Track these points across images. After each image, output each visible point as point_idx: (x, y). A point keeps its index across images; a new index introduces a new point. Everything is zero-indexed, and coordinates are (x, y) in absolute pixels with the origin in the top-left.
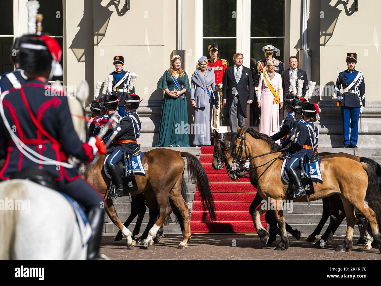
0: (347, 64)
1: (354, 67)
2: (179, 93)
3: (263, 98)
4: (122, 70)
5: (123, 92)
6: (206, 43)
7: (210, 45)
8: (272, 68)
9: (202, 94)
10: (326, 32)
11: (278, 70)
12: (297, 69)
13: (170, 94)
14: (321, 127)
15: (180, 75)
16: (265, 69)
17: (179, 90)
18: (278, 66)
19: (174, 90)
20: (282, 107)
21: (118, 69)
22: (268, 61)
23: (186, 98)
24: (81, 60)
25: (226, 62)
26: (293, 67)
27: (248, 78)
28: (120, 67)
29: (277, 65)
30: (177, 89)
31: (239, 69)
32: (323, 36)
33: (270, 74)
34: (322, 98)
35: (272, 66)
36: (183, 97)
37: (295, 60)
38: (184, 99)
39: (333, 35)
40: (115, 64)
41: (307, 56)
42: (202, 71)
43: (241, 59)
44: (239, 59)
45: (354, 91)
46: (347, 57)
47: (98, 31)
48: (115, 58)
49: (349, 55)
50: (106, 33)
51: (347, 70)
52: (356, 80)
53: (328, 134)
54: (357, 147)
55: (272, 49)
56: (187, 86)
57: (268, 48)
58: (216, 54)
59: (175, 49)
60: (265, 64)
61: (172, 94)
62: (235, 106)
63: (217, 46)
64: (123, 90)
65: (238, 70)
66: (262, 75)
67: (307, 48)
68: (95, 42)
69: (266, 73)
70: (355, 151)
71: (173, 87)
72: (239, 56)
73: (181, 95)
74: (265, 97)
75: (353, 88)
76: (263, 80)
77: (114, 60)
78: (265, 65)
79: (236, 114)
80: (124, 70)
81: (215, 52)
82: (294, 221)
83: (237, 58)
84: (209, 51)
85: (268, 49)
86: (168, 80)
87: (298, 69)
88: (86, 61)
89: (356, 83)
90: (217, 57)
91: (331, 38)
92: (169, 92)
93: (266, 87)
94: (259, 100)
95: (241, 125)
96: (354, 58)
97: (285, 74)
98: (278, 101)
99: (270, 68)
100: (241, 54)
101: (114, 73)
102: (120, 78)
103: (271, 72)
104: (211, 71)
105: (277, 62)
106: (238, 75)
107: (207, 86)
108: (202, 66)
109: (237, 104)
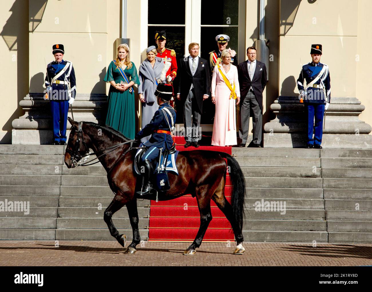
0: (312, 56)
2: (126, 85)
3: (218, 92)
4: (63, 60)
5: (64, 85)
6: (151, 31)
7: (157, 34)
9: (151, 87)
10: (286, 21)
12: (255, 61)
14: (281, 125)
15: (127, 66)
16: (219, 60)
17: (126, 82)
19: (121, 83)
20: (239, 102)
21: (58, 59)
22: (221, 52)
23: (134, 92)
25: (175, 52)
26: (252, 59)
27: (205, 70)
28: (61, 57)
29: (233, 57)
30: (124, 81)
31: (195, 60)
32: (282, 26)
33: (225, 66)
34: (281, 94)
35: (228, 57)
36: (131, 91)
37: (253, 51)
38: (131, 93)
39: (294, 24)
40: (54, 53)
41: (265, 48)
42: (150, 61)
43: (197, 49)
44: (195, 49)
45: (320, 86)
46: (312, 49)
48: (54, 47)
49: (314, 46)
50: (42, 19)
51: (311, 62)
52: (321, 74)
53: (289, 133)
54: (322, 147)
55: (225, 38)
56: (135, 78)
57: (221, 37)
61: (118, 86)
62: (190, 101)
64: (63, 81)
66: (216, 68)
68: (30, 29)
69: (221, 65)
70: (321, 151)
71: (120, 80)
72: (194, 45)
73: (129, 88)
75: (318, 83)
76: (217, 73)
77: (53, 49)
78: (218, 57)
79: (190, 110)
80: (64, 60)
82: (263, 228)
83: (193, 48)
84: (156, 40)
85: (221, 39)
86: (114, 71)
87: (257, 61)
89: (321, 78)
90: (165, 46)
91: (292, 27)
92: (116, 84)
93: (221, 81)
94: (213, 95)
95: (197, 122)
96: (319, 50)
97: (242, 67)
98: (234, 96)
99: (226, 59)
100: (197, 44)
101: (53, 63)
102: (60, 68)
103: (227, 64)
104: (160, 62)
105: (233, 53)
106: (194, 66)
107: (157, 78)
108: (149, 56)
109: (192, 98)
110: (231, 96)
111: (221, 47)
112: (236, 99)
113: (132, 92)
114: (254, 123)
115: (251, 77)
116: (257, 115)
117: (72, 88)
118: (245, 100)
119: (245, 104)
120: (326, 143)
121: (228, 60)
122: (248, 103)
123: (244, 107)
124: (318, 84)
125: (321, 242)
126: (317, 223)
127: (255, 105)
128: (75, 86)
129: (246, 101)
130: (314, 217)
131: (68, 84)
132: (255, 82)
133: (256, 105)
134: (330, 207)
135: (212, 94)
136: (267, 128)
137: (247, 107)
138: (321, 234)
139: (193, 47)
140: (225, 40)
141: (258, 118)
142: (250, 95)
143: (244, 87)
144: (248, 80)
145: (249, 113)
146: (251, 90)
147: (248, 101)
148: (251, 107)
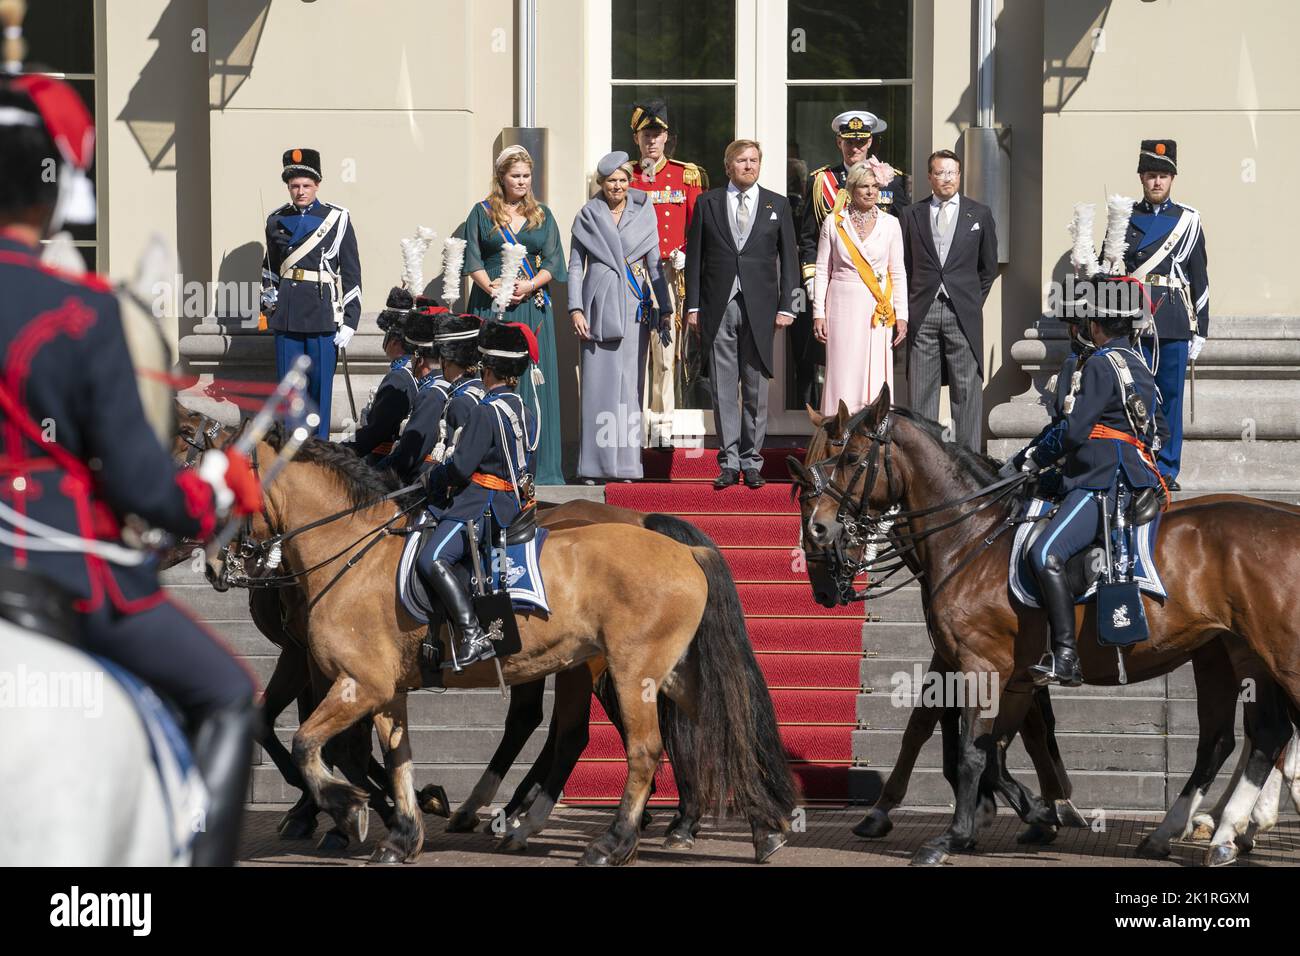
0: (1142, 179)
1: (1165, 191)
2: (526, 285)
3: (835, 304)
4: (316, 203)
5: (319, 283)
6: (622, 101)
7: (639, 111)
8: (869, 194)
9: (609, 290)
10: (1064, 64)
11: (887, 201)
13: (491, 289)
15: (528, 221)
16: (841, 197)
17: (524, 274)
18: (891, 187)
20: (904, 336)
21: (299, 197)
22: (850, 170)
24: (164, 162)
25: (698, 172)
26: (944, 192)
27: (779, 231)
28: (308, 190)
29: (886, 184)
31: (747, 196)
32: (1052, 78)
33: (858, 216)
35: (867, 186)
36: (539, 301)
37: (949, 164)
38: (543, 309)
39: (1090, 72)
40: (287, 177)
41: (996, 153)
42: (612, 204)
43: (752, 160)
44: (745, 160)
45: (1169, 281)
46: (1141, 156)
47: (226, 56)
48: (288, 158)
49: (1148, 145)
50: (254, 63)
51: (1140, 202)
52: (1173, 238)
54: (1178, 486)
55: (866, 123)
56: (554, 260)
57: (852, 120)
58: (660, 141)
59: (510, 124)
60: (839, 179)
62: (730, 335)
63: (664, 113)
64: (316, 273)
65: (740, 203)
66: (830, 221)
67: (996, 121)
68: (214, 98)
69: (845, 213)
72: (744, 148)
73: (534, 293)
74: (840, 300)
75: (1163, 269)
76: (834, 240)
77: (284, 165)
78: (840, 185)
79: (733, 363)
80: (322, 202)
81: (656, 136)
83: (740, 157)
84: (636, 132)
85: (852, 126)
86: (484, 238)
87: (962, 200)
88: (180, 167)
89: (1175, 252)
90: (666, 152)
91: (1084, 84)
92: (490, 282)
93: (846, 265)
94: (818, 313)
95: (754, 405)
96: (1166, 158)
97: (913, 219)
98: (888, 316)
99: (859, 193)
100: (753, 143)
101: (286, 211)
102: (305, 230)
103: (864, 209)
104: (642, 205)
105: (886, 173)
106: (743, 218)
107: (630, 260)
108: (612, 185)
109: (739, 325)
110: (877, 316)
111: (855, 153)
112: (895, 327)
113: (543, 306)
114: (954, 404)
115: (942, 253)
116: (963, 379)
117: (347, 296)
118: (925, 331)
119: (923, 342)
120: (1197, 470)
121: (867, 196)
122: (932, 338)
123: (921, 354)
124: (1163, 275)
125: (1144, 807)
126: (1132, 744)
127: (956, 347)
128: (357, 288)
129: (926, 334)
130: (1124, 721)
131: (335, 280)
132: (954, 269)
133: (961, 346)
134: (1184, 690)
135: (814, 311)
136: (997, 423)
137: (931, 352)
138: (1141, 781)
139: (739, 155)
140: (865, 129)
141: (969, 389)
142: (939, 313)
143: (919, 285)
144: (930, 263)
145: (939, 374)
146: (942, 296)
147: (931, 331)
148: (943, 352)
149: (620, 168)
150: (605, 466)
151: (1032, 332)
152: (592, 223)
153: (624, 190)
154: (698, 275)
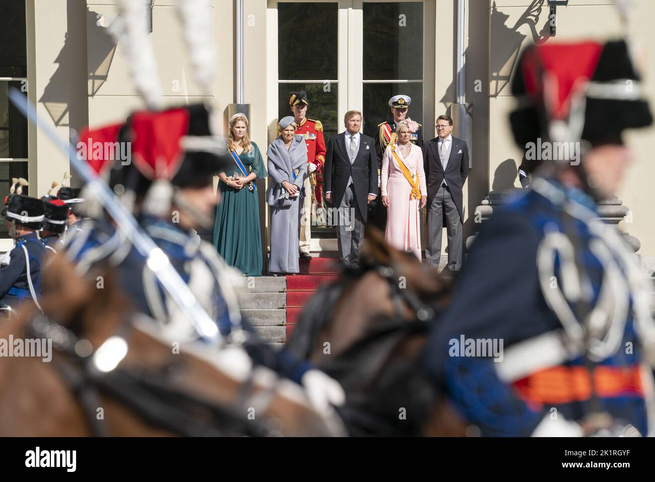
2: (243, 179)
3: (391, 189)
7: (294, 96)
8: (405, 136)
10: (498, 74)
11: (415, 138)
12: (450, 138)
13: (228, 181)
16: (393, 137)
17: (243, 174)
18: (417, 133)
19: (235, 176)
20: (425, 204)
22: (398, 124)
23: (256, 189)
24: (62, 122)
25: (322, 125)
26: (444, 135)
27: (370, 155)
29: (415, 131)
30: (240, 173)
31: (355, 138)
32: (493, 81)
33: (402, 146)
34: (493, 189)
35: (405, 132)
36: (251, 188)
37: (445, 122)
38: (252, 192)
42: (286, 142)
43: (357, 121)
44: (354, 121)
47: (94, 72)
50: (108, 75)
55: (406, 101)
56: (258, 168)
57: (399, 99)
58: (304, 111)
59: (232, 102)
60: (392, 128)
61: (230, 181)
62: (347, 205)
63: (305, 97)
65: (352, 141)
66: (389, 149)
67: (466, 101)
68: (90, 92)
69: (396, 145)
71: (233, 170)
72: (354, 115)
73: (248, 183)
74: (394, 187)
76: (390, 157)
78: (393, 131)
81: (302, 108)
83: (352, 119)
84: (292, 106)
85: (399, 102)
87: (453, 138)
90: (306, 116)
92: (227, 178)
93: (397, 170)
94: (385, 193)
95: (358, 238)
97: (429, 147)
98: (417, 194)
99: (402, 135)
100: (357, 112)
103: (404, 143)
104: (300, 142)
105: (414, 126)
106: (354, 149)
107: (294, 168)
108: (286, 132)
109: (351, 199)
110: (413, 194)
112: (421, 200)
113: (253, 190)
114: (449, 237)
115: (444, 164)
116: (454, 225)
118: (435, 201)
119: (435, 207)
122: (439, 205)
123: (434, 212)
127: (451, 209)
129: (436, 203)
132: (450, 172)
133: (453, 209)
135: (382, 192)
137: (439, 212)
140: (405, 104)
141: (456, 230)
142: (442, 193)
143: (433, 179)
144: (438, 169)
145: (442, 222)
146: (444, 185)
147: (439, 202)
148: (444, 211)
149: (291, 125)
150: (282, 266)
151: (485, 202)
152: (276, 150)
153: (292, 135)
154: (330, 176)
